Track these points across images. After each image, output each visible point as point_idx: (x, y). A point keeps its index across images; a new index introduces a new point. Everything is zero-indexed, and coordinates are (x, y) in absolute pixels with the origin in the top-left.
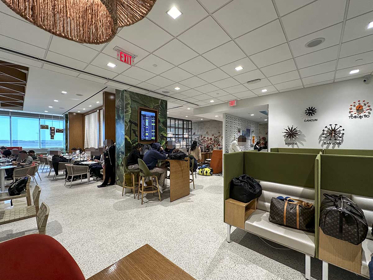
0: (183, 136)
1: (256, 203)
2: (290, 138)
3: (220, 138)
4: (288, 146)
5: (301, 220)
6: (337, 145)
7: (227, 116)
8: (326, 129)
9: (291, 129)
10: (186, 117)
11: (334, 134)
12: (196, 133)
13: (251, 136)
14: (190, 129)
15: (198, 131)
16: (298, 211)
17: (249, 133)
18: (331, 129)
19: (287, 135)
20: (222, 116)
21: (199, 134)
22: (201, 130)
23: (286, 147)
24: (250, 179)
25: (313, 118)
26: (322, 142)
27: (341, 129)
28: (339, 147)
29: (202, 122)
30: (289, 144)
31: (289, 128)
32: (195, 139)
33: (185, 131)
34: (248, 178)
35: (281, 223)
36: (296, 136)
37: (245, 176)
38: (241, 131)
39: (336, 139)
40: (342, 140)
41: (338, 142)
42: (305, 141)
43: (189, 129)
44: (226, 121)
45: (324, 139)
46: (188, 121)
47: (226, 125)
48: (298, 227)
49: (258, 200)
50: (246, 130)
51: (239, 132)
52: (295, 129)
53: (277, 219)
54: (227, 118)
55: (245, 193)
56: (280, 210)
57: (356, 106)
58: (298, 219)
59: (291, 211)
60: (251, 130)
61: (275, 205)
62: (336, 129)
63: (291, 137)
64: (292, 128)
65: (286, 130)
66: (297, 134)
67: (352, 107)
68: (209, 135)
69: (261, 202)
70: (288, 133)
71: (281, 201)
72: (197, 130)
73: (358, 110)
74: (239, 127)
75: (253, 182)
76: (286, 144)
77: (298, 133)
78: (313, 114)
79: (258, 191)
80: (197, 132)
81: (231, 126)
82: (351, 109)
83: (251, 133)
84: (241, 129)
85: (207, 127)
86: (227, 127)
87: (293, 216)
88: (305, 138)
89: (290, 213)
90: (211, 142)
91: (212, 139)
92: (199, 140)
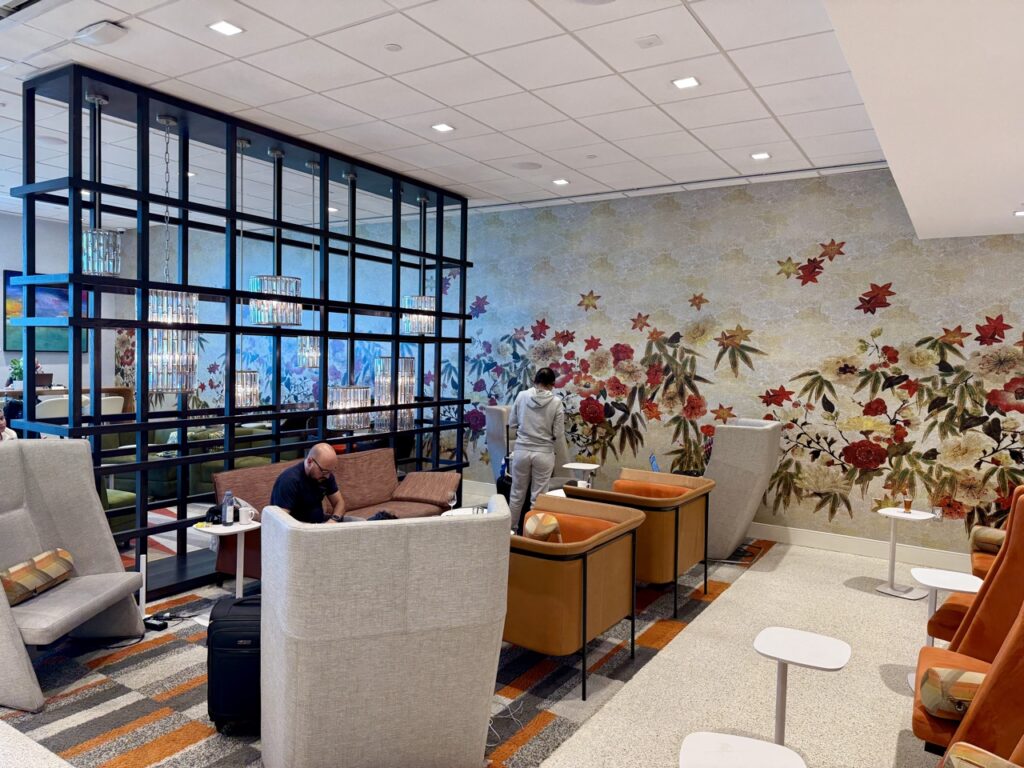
0: (396, 325)
3: (707, 349)
14: (452, 262)
15: (512, 287)
21: (516, 308)
22: (536, 280)
32: (487, 346)
68: (603, 316)
85: (586, 256)
90: (622, 380)
91: (632, 351)
92: (516, 356)
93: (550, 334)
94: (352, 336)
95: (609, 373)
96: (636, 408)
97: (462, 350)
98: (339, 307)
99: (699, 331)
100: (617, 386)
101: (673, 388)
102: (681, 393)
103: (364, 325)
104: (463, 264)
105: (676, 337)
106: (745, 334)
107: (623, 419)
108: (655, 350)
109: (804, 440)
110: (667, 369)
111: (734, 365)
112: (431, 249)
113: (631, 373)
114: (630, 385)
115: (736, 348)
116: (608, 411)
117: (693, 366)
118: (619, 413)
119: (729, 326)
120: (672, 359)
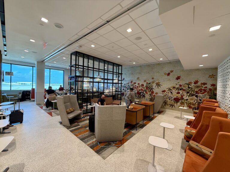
3: (154, 85)
15: (128, 77)
68: (140, 80)
85: (138, 73)
91: (144, 85)
92: (128, 85)
93: (133, 83)
94: (107, 83)
95: (141, 88)
96: (144, 92)
97: (121, 85)
98: (106, 79)
99: (153, 82)
100: (142, 90)
101: (149, 90)
102: (151, 91)
103: (109, 81)
104: (121, 74)
105: (150, 83)
106: (159, 83)
107: (143, 94)
108: (147, 85)
109: (168, 97)
110: (149, 88)
111: (158, 87)
112: (118, 72)
113: (144, 88)
114: (144, 89)
115: (158, 85)
116: (141, 93)
117: (152, 87)
118: (142, 93)
119: (157, 82)
120: (149, 86)
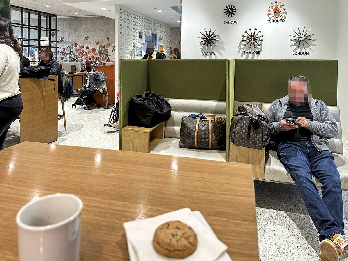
0: (39, 43)
1: (164, 129)
2: (207, 46)
3: (110, 49)
4: (205, 57)
5: (213, 137)
6: (256, 55)
7: (121, 10)
8: (246, 35)
9: (208, 33)
10: (47, 8)
11: (254, 40)
12: (66, 39)
13: (158, 45)
14: (53, 30)
15: (69, 35)
16: (210, 128)
17: (156, 40)
18: (250, 34)
19: (204, 42)
20: (113, 9)
21: (71, 40)
22: (75, 34)
23: (203, 58)
24: (156, 96)
25: (233, 19)
26: (242, 50)
27: (260, 34)
28: (258, 56)
29: (77, 19)
30: (206, 54)
31: (206, 32)
32: (64, 49)
33: (43, 33)
34: (153, 95)
35: (192, 146)
36: (214, 44)
37: (149, 93)
38: (144, 37)
39: (255, 48)
40: (261, 49)
41: (257, 50)
42: (224, 49)
43: (50, 30)
44: (121, 17)
45: (244, 47)
46: (51, 15)
47: (121, 25)
48: (210, 147)
49: (167, 125)
50: (151, 36)
51: (141, 37)
52: (213, 33)
53: (188, 142)
54: (121, 13)
55: (150, 114)
56: (192, 130)
57: (274, 8)
58: (210, 136)
59: (203, 129)
60: (158, 37)
61: (186, 125)
62: (256, 34)
63: (209, 44)
64: (210, 32)
65: (203, 34)
66: (215, 40)
67: (270, 8)
68: (90, 42)
69: (169, 128)
70: (205, 39)
71: (192, 119)
72: (67, 34)
73: (275, 13)
74: (141, 30)
75: (160, 100)
76: (203, 54)
77: (217, 38)
78: (233, 15)
79: (165, 110)
80: (67, 36)
81: (128, 27)
82: (269, 11)
83: (158, 40)
84: (144, 33)
85: (86, 29)
86: (121, 27)
87: (205, 134)
88: (224, 46)
89: (202, 130)
90: (94, 56)
91: (96, 50)
92: (71, 51)
93: (78, 46)
94: (29, 46)
95: (91, 54)
97: (56, 50)
98: (26, 40)
99: (109, 45)
100: (93, 58)
102: (106, 58)
104: (56, 30)
105: (104, 46)
108: (100, 49)
113: (96, 54)
117: (108, 52)
120: (104, 51)
